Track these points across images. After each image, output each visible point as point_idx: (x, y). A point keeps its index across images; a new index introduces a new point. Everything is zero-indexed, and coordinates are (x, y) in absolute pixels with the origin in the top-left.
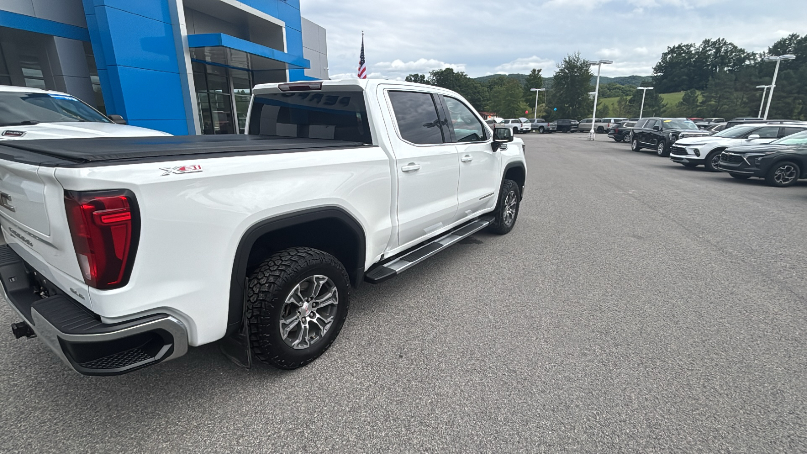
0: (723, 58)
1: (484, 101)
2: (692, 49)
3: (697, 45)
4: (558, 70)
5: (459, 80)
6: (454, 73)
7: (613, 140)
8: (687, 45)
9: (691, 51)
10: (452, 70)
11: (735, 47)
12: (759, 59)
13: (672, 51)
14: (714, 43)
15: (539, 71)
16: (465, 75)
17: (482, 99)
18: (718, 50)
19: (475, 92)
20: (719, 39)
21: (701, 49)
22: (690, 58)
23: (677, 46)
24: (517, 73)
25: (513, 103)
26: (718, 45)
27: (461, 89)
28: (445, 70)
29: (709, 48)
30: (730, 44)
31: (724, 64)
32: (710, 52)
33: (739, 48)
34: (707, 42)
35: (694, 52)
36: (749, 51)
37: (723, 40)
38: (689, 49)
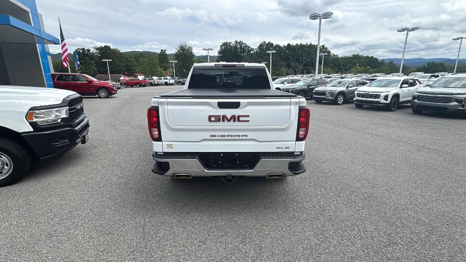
0: (243, 49)
1: (134, 66)
2: (231, 44)
3: (233, 43)
4: (177, 51)
5: (115, 53)
6: (111, 49)
8: (229, 43)
9: (231, 45)
10: (109, 47)
11: (247, 45)
12: (255, 51)
13: (224, 45)
14: (239, 43)
15: (165, 51)
16: (119, 51)
17: (132, 66)
18: (241, 46)
19: (127, 61)
20: (240, 41)
21: (235, 45)
22: (231, 49)
24: (147, 51)
25: (154, 68)
26: (241, 43)
27: (117, 59)
28: (104, 47)
29: (237, 45)
30: (245, 43)
31: (244, 52)
32: (238, 47)
33: (248, 45)
34: (236, 42)
35: (232, 46)
36: (251, 47)
37: (242, 41)
38: (230, 44)
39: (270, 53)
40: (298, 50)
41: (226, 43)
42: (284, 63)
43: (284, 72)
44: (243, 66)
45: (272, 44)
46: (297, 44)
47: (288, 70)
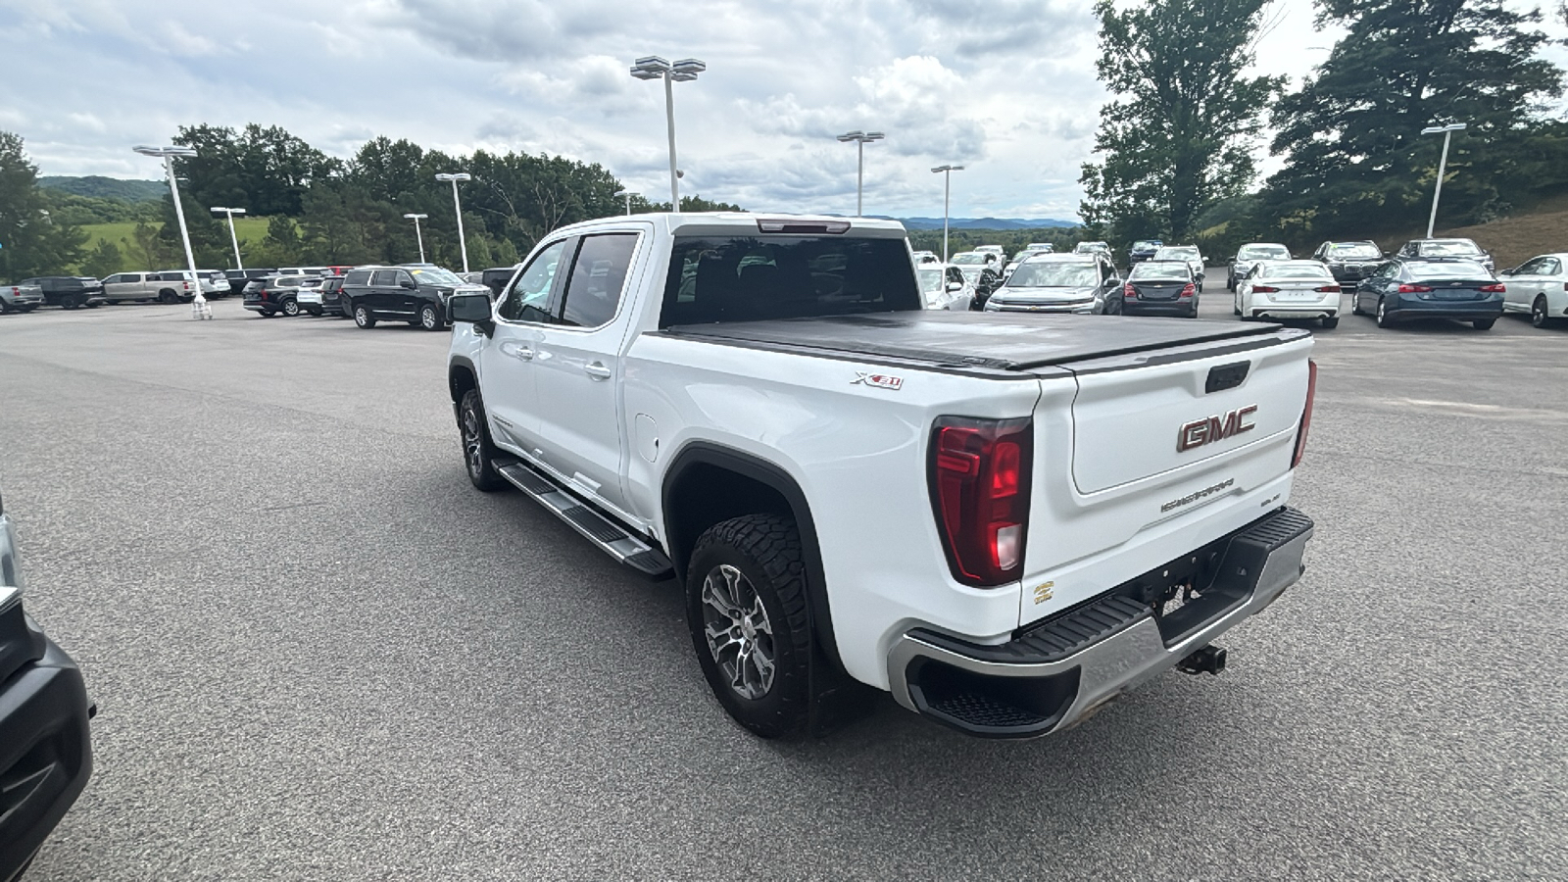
0: (294, 161)
2: (231, 138)
3: (239, 133)
7: (258, 314)
8: (219, 130)
9: (232, 143)
11: (306, 146)
12: (349, 170)
13: (191, 136)
14: (268, 133)
18: (280, 149)
20: (274, 127)
21: (248, 141)
22: (234, 156)
23: (197, 127)
26: (278, 137)
29: (261, 142)
30: (295, 139)
31: (299, 174)
32: (267, 150)
33: (312, 147)
34: (254, 129)
35: (236, 144)
36: (329, 154)
37: (281, 129)
38: (224, 137)
39: (451, 182)
40: (518, 177)
41: (203, 130)
42: (474, 217)
43: (484, 251)
44: (848, 228)
45: (416, 151)
46: (512, 156)
47: (495, 243)
